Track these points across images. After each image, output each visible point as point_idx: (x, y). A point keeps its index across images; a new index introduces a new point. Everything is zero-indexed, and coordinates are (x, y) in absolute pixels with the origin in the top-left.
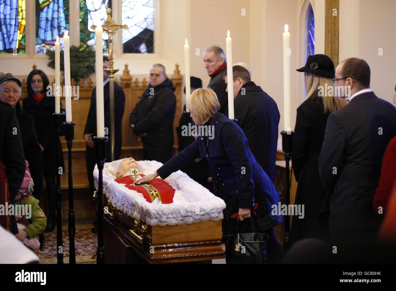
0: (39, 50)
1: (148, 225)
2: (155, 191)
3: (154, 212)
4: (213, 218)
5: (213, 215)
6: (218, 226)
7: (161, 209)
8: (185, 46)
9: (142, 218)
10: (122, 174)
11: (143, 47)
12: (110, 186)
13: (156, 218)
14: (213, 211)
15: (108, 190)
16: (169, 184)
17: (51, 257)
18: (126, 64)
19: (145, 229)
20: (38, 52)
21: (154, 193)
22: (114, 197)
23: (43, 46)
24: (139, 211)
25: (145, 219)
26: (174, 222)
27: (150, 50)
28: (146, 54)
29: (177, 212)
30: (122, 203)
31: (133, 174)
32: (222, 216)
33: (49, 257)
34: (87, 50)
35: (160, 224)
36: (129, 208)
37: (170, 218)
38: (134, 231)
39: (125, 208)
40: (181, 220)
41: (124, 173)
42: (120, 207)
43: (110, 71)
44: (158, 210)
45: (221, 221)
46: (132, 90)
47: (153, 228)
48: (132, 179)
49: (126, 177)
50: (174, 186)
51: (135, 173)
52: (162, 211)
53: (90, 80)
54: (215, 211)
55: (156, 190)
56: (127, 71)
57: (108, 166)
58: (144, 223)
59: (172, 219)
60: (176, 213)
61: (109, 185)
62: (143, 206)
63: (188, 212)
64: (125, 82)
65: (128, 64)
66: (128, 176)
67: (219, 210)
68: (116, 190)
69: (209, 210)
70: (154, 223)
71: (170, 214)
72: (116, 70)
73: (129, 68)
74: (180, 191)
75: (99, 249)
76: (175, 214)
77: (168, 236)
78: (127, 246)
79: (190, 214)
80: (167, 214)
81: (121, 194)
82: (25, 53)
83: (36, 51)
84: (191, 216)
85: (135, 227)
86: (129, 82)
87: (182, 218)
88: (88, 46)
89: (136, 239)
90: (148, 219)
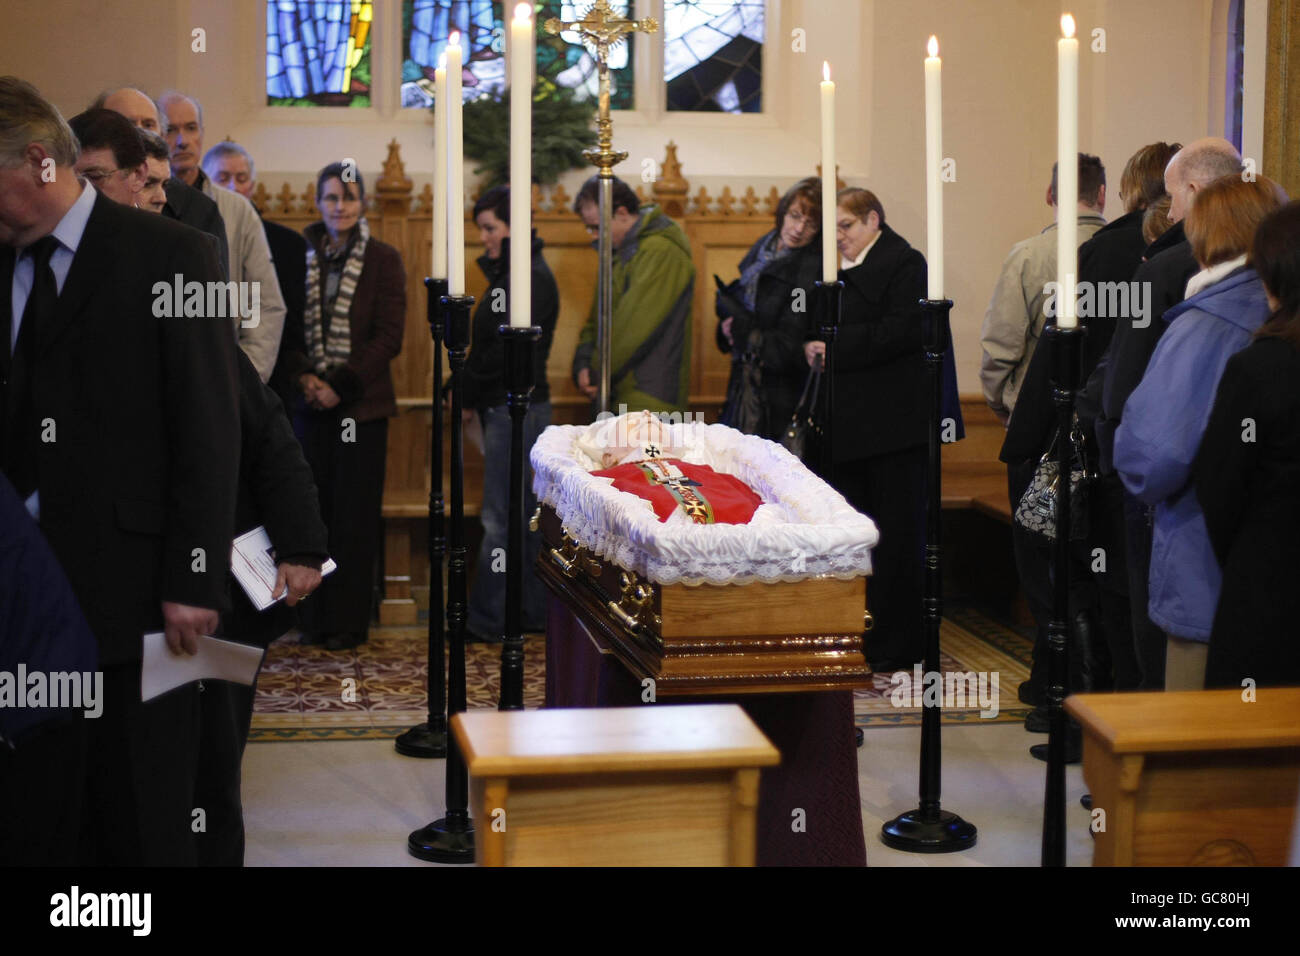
0: (411, 98)
1: (651, 582)
2: (700, 504)
3: (669, 545)
4: (839, 569)
5: (840, 562)
6: (853, 593)
7: (689, 538)
8: (823, 84)
9: (639, 564)
10: (618, 457)
11: (728, 94)
12: (569, 483)
13: (675, 563)
14: (839, 550)
15: (563, 495)
16: (754, 491)
17: (415, 706)
18: (671, 143)
19: (648, 597)
20: (409, 104)
21: (696, 507)
22: (576, 512)
23: (425, 87)
24: (631, 545)
25: (645, 567)
26: (724, 575)
27: (751, 101)
28: (737, 113)
29: (735, 547)
30: (595, 527)
31: (647, 457)
32: (866, 566)
33: (410, 706)
34: (557, 98)
35: (686, 581)
36: (609, 540)
37: (714, 565)
38: (619, 606)
39: (600, 540)
40: (748, 573)
41: (622, 455)
42: (589, 538)
43: (600, 157)
44: (681, 542)
45: (864, 579)
46: (688, 223)
47: (663, 591)
48: (644, 470)
49: (626, 464)
50: (765, 495)
51: (652, 455)
52: (692, 544)
53: (561, 189)
54: (847, 549)
55: (702, 498)
56: (671, 165)
57: (582, 435)
58: (643, 581)
59: (720, 568)
60: (731, 553)
61: (566, 480)
62: (641, 529)
63: (766, 549)
64: (667, 197)
65: (676, 143)
66: (632, 463)
67: (856, 548)
68: (582, 492)
69: (829, 546)
70: (668, 576)
71: (714, 554)
72: (621, 155)
73: (681, 156)
74: (776, 505)
75: (510, 643)
76: (728, 554)
77: (707, 616)
78: (602, 651)
79: (772, 556)
80: (705, 552)
81: (592, 502)
82: (369, 106)
83: (404, 101)
84: (774, 562)
85: (622, 593)
86: (679, 198)
87: (749, 567)
88: (560, 88)
89: (621, 624)
90: (651, 566)
